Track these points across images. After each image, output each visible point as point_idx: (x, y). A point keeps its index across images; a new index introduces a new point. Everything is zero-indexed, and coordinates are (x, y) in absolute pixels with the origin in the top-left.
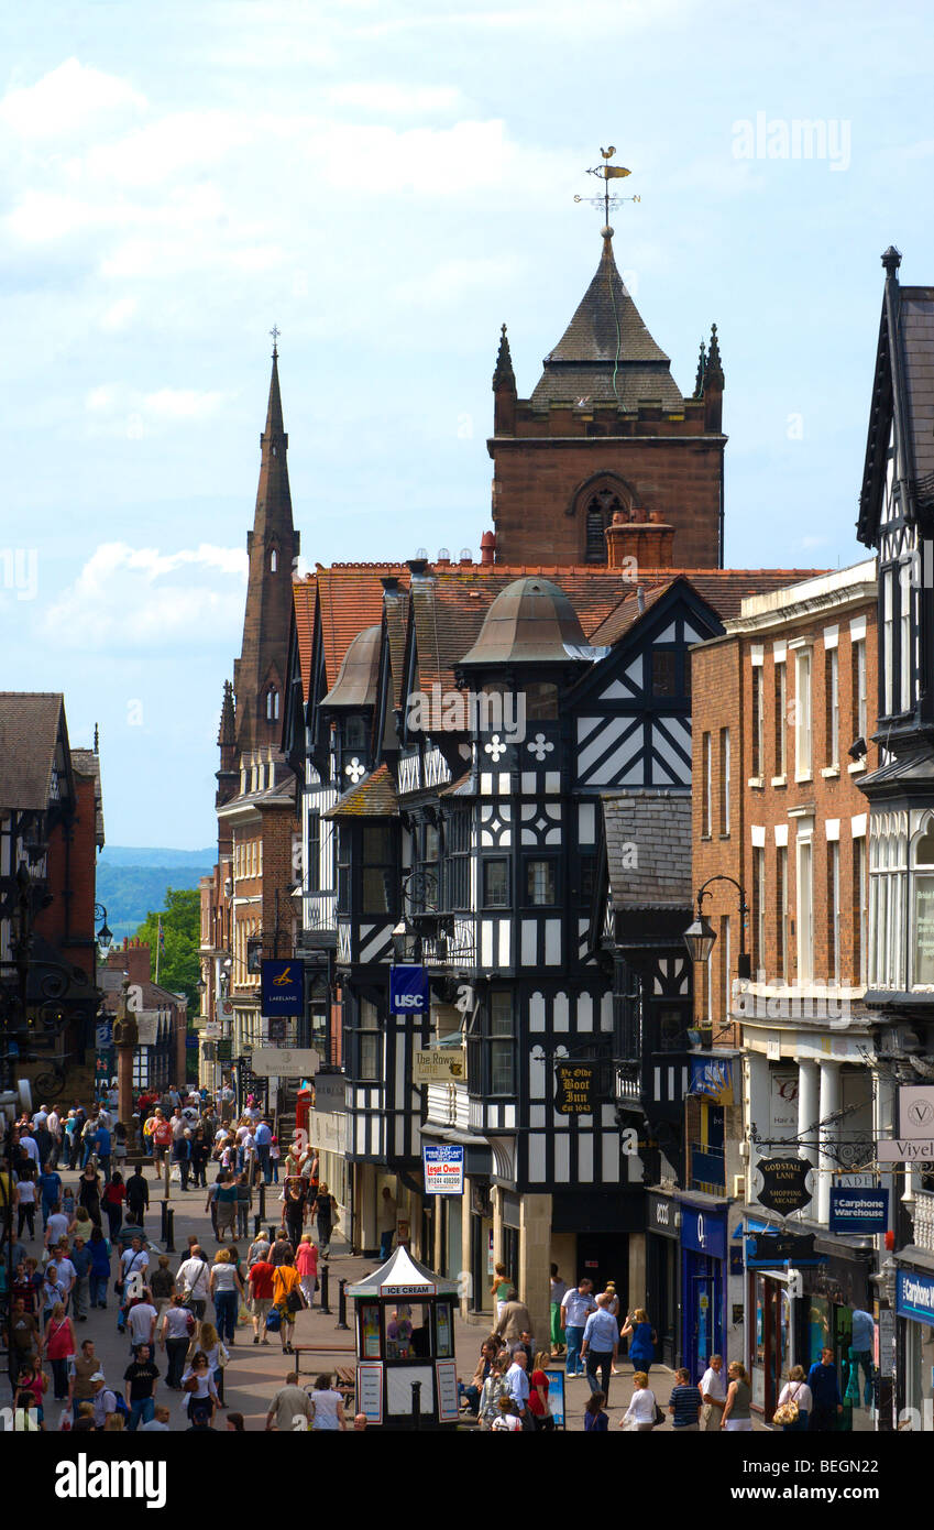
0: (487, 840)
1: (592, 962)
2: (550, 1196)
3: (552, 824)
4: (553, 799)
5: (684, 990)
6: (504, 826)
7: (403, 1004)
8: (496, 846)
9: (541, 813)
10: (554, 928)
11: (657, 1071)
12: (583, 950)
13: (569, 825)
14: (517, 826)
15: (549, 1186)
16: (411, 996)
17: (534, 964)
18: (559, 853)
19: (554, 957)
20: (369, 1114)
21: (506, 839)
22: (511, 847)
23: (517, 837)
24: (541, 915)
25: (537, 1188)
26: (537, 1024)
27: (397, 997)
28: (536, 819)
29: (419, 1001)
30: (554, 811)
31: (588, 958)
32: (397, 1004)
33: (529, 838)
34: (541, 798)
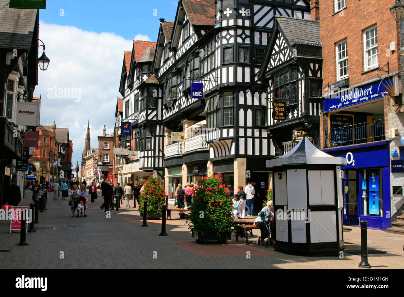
0: (225, 42)
1: (259, 82)
2: (246, 159)
3: (247, 37)
4: (247, 28)
5: (319, 75)
6: (231, 36)
7: (195, 95)
8: (228, 43)
9: (243, 33)
10: (247, 70)
11: (311, 104)
12: (256, 79)
13: (252, 38)
14: (236, 36)
15: (246, 156)
16: (198, 93)
17: (241, 81)
18: (249, 46)
19: (247, 80)
20: (148, 157)
21: (232, 41)
22: (234, 43)
23: (236, 40)
24: (243, 66)
25: (242, 156)
26: (242, 102)
27: (193, 92)
28: (242, 34)
29: (200, 94)
30: (248, 32)
31: (257, 81)
32: (193, 95)
33: (240, 40)
34: (243, 28)
